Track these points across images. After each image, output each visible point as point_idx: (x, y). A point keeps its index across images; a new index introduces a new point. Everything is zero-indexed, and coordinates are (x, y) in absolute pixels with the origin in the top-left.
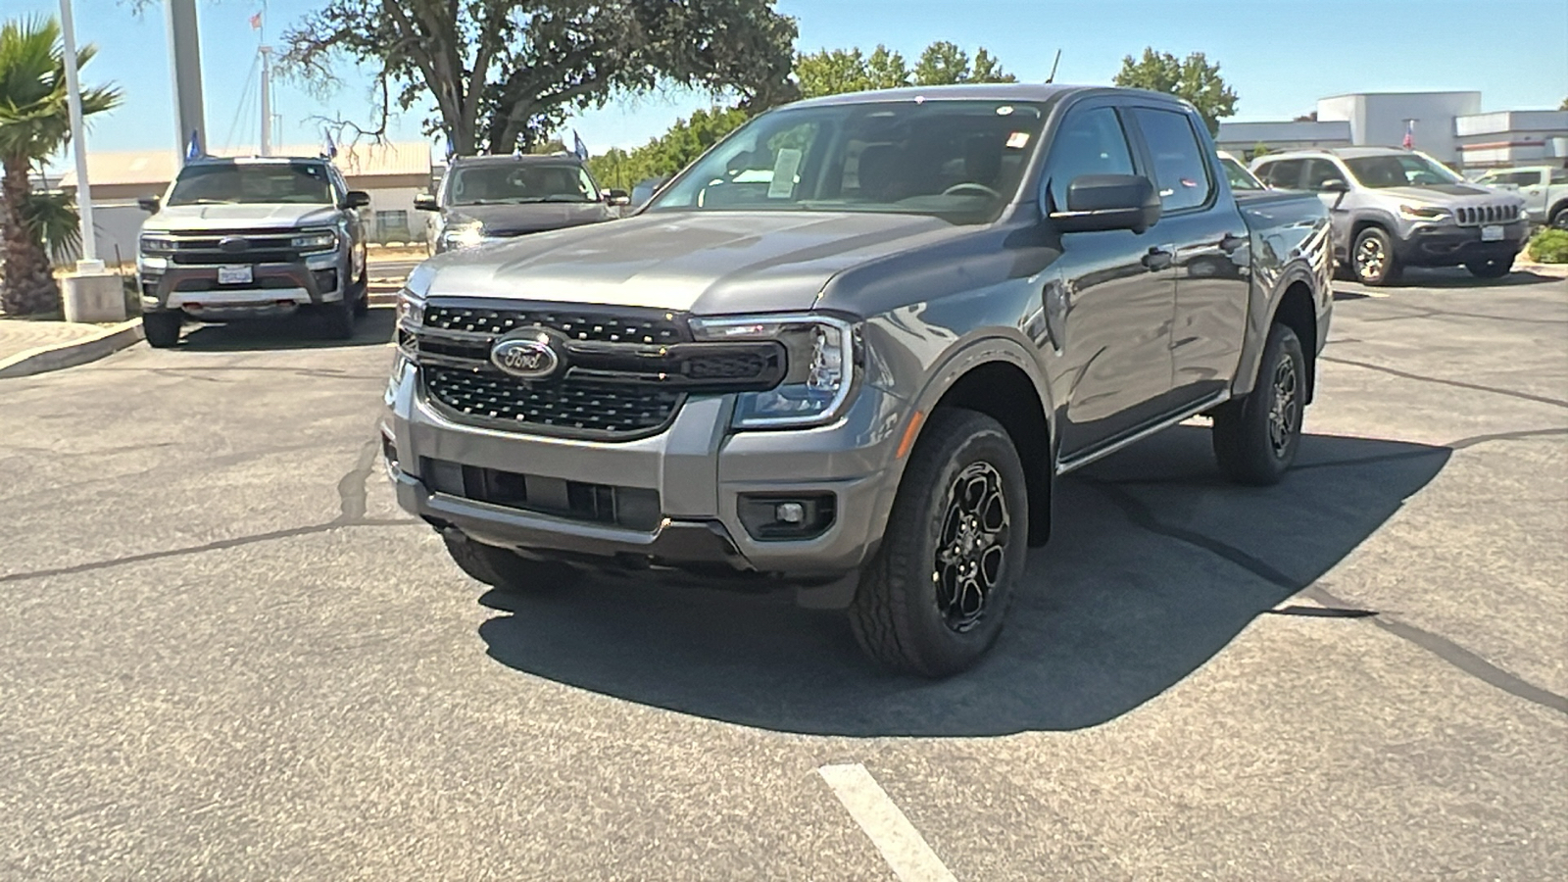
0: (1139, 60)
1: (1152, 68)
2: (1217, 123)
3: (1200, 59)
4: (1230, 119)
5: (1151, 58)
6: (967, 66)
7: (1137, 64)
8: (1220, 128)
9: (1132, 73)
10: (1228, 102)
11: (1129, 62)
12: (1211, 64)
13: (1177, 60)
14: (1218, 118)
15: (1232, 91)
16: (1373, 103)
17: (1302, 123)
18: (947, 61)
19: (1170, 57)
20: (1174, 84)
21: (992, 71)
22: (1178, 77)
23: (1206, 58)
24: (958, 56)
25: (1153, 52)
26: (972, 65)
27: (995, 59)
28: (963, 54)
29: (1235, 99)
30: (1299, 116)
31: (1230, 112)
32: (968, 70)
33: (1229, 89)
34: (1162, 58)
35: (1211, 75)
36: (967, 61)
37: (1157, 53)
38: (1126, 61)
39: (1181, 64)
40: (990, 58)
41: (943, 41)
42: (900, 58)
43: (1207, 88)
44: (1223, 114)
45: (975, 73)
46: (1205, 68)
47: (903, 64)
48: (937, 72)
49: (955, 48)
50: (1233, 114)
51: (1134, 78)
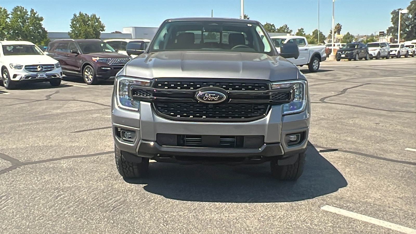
0: (78, 15)
1: (81, 17)
2: (100, 33)
3: (94, 16)
4: (103, 32)
5: (81, 14)
6: (28, 13)
7: (77, 16)
8: (101, 34)
9: (76, 18)
10: (103, 28)
11: (75, 15)
12: (97, 17)
13: (88, 16)
14: (100, 32)
15: (104, 25)
16: (136, 29)
17: (113, 34)
18: (21, 12)
19: (86, 15)
20: (88, 22)
21: (36, 15)
22: (89, 20)
23: (96, 16)
24: (24, 10)
25: (82, 13)
26: (29, 13)
27: (37, 12)
28: (26, 10)
29: (104, 27)
30: (112, 32)
31: (103, 30)
32: (28, 15)
33: (103, 24)
34: (84, 15)
35: (98, 20)
36: (27, 12)
37: (83, 13)
38: (74, 15)
39: (90, 16)
40: (35, 11)
41: (19, 6)
42: (6, 10)
43: (97, 24)
44: (102, 31)
45: (30, 16)
46: (96, 18)
47: (6, 12)
48: (18, 14)
49: (23, 8)
50: (104, 31)
51: (77, 20)
